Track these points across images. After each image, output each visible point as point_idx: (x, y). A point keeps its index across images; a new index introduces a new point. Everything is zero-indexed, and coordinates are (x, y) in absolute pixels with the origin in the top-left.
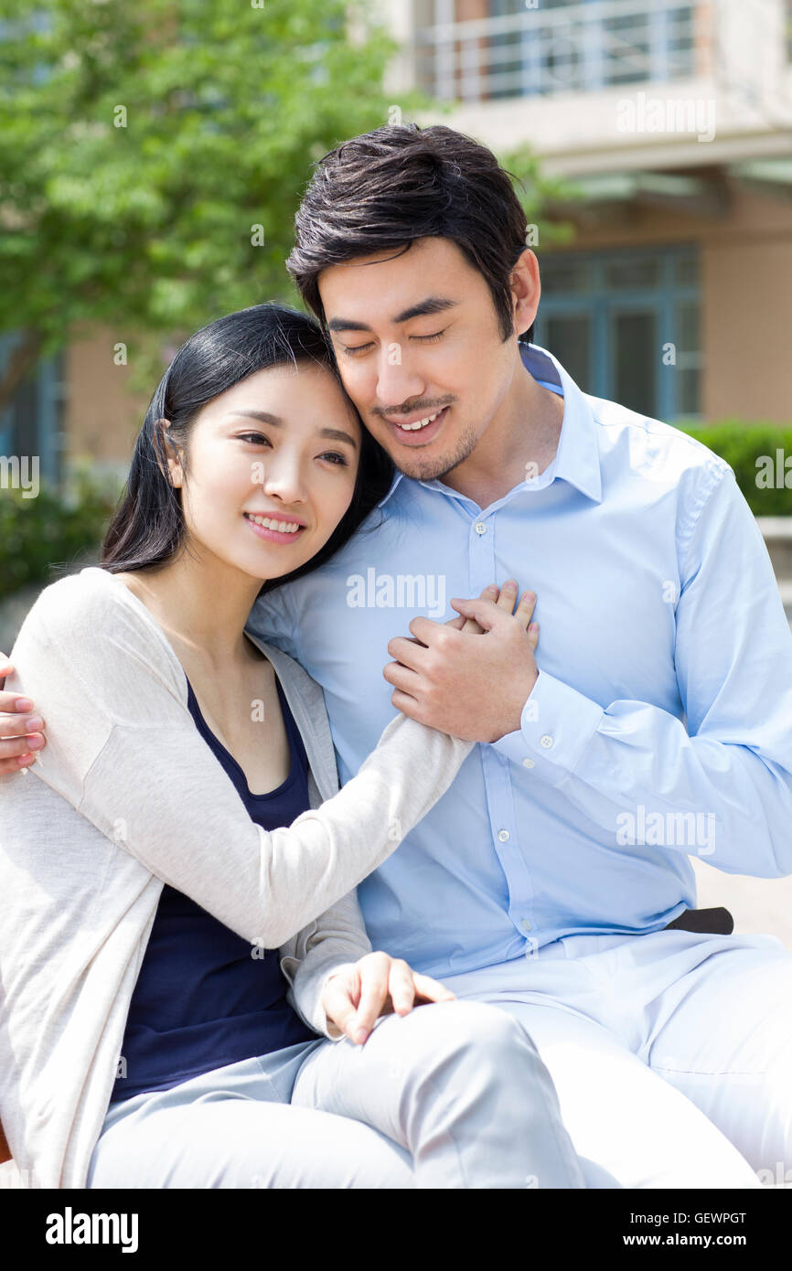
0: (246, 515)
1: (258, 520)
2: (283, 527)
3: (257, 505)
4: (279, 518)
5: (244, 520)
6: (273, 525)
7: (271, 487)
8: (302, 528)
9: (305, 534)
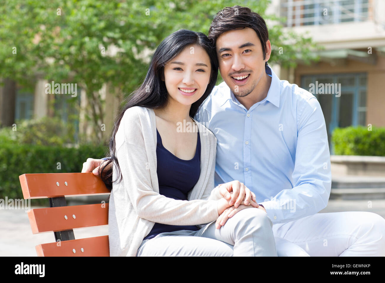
0: (179, 89)
1: (183, 90)
2: (189, 91)
3: (181, 86)
4: (188, 89)
5: (178, 90)
6: (187, 91)
7: (184, 81)
8: (196, 90)
9: (197, 91)
